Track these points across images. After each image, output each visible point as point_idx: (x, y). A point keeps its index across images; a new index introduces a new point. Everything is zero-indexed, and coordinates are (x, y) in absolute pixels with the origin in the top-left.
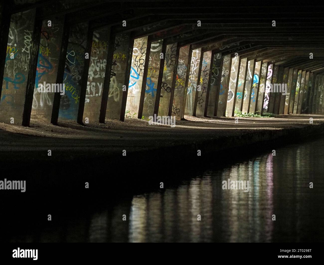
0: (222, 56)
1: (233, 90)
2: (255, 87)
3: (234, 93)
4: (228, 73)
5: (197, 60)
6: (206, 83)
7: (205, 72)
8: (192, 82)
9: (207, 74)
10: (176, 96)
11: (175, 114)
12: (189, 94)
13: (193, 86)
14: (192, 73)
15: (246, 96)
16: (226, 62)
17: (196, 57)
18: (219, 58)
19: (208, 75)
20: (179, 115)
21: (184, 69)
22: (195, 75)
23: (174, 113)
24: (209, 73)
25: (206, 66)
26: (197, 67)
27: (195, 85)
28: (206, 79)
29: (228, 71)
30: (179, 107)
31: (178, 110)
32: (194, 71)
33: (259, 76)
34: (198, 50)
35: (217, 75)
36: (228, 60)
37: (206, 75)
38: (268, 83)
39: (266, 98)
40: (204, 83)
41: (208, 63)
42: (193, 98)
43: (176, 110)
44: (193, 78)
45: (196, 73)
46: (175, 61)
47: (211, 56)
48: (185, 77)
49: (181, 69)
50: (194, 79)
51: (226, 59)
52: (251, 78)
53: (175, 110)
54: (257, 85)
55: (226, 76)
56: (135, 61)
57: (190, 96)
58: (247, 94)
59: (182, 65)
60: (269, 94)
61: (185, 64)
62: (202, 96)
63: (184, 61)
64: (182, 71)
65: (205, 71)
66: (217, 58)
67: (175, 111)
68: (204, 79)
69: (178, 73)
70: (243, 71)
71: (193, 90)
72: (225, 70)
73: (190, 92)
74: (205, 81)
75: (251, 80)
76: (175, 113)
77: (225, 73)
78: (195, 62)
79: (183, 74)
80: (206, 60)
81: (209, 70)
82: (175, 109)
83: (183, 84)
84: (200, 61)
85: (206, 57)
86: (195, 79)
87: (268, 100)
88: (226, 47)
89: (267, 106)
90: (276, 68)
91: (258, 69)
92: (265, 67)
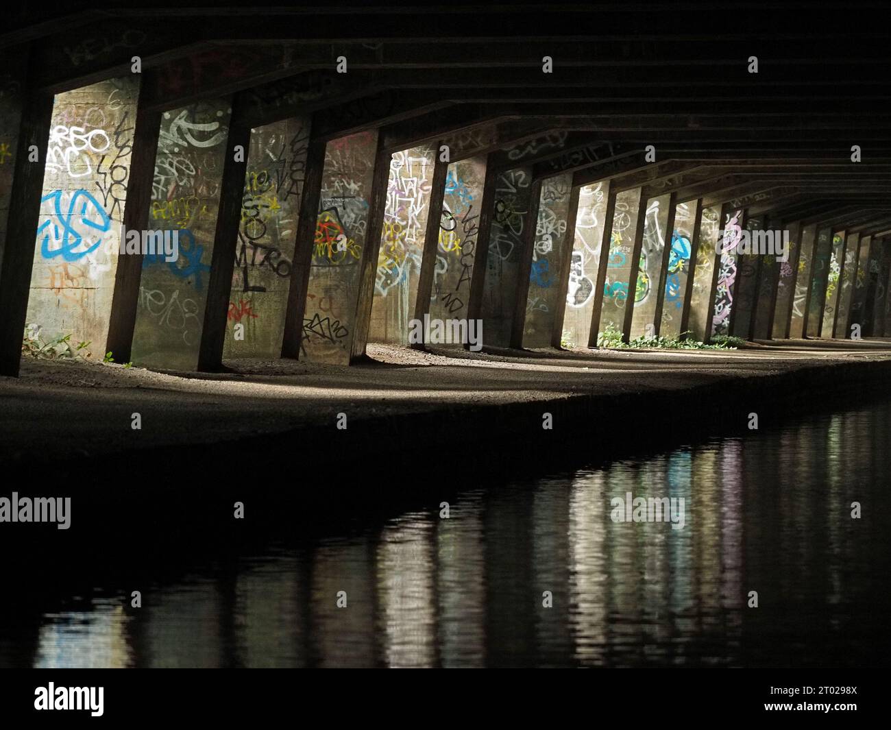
0: (533, 180)
1: (591, 275)
2: (681, 270)
3: (596, 283)
4: (565, 228)
5: (423, 185)
6: (470, 254)
7: (468, 224)
8: (408, 250)
9: (472, 229)
10: (336, 290)
11: (334, 342)
12: (400, 284)
13: (410, 260)
14: (410, 222)
15: (649, 291)
16: (560, 198)
17: (421, 178)
18: (525, 184)
19: (477, 230)
20: (344, 347)
21: (359, 210)
22: (417, 229)
23: (332, 339)
24: (477, 225)
25: (471, 207)
26: (424, 205)
27: (418, 257)
28: (470, 243)
29: (566, 225)
30: (343, 322)
31: (342, 332)
32: (414, 218)
33: (692, 241)
34: (426, 157)
35: (518, 232)
36: (565, 194)
37: (469, 232)
38: (731, 259)
39: (725, 297)
40: (465, 253)
41: (475, 197)
42: (411, 294)
43: (337, 329)
44: (412, 238)
45: (421, 224)
46: (302, 180)
47: (485, 176)
48: (363, 234)
49: (352, 210)
50: (414, 240)
51: (560, 190)
52: (660, 245)
53: (332, 330)
54: (688, 263)
55: (559, 236)
56: (98, 172)
57: (402, 290)
58: (650, 287)
59: (354, 197)
60: (733, 288)
61: (362, 196)
62: (457, 289)
63: (360, 184)
64: (353, 216)
65: (468, 221)
66: (519, 185)
67: (334, 334)
68: (464, 243)
69: (343, 222)
70: (630, 226)
71: (412, 272)
72: (557, 220)
73: (402, 280)
74: (468, 247)
75: (661, 251)
76: (335, 338)
77: (556, 229)
78: (417, 192)
79: (356, 225)
80: (469, 190)
81: (479, 218)
82: (334, 326)
83: (358, 254)
84: (431, 187)
85: (471, 179)
86: (417, 239)
87: (730, 302)
88: (526, 151)
89: (726, 319)
90: (757, 223)
91: (689, 222)
92: (715, 219)
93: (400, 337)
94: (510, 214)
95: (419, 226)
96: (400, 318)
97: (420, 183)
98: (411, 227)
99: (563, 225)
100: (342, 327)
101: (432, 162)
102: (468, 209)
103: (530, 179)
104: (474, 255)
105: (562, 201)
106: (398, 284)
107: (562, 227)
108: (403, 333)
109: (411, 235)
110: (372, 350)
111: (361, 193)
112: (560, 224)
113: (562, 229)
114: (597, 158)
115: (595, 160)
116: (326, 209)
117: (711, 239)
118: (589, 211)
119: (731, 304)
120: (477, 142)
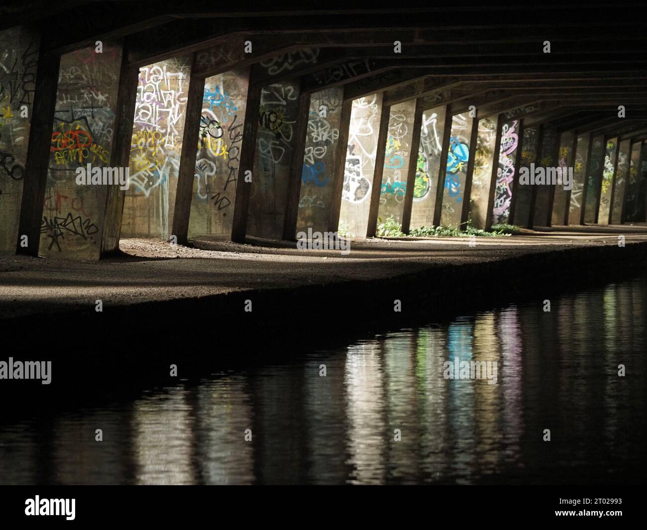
0: (300, 94)
1: (368, 175)
2: (461, 170)
3: (372, 182)
4: (338, 136)
5: (180, 96)
6: (236, 158)
7: (233, 132)
8: (167, 156)
9: (237, 136)
10: (86, 191)
11: (86, 239)
12: (161, 185)
13: (169, 164)
14: (169, 130)
15: (430, 189)
16: (333, 110)
17: (178, 90)
18: (294, 97)
19: (241, 137)
20: (95, 242)
21: (106, 118)
22: (175, 136)
23: (83, 236)
24: (242, 133)
25: (236, 116)
26: (181, 115)
27: (177, 161)
28: (236, 148)
29: (338, 132)
30: (94, 221)
31: (93, 229)
32: (172, 126)
33: (469, 146)
34: (182, 72)
35: (288, 139)
36: (337, 106)
37: (235, 139)
38: (510, 162)
40: (231, 157)
41: (239, 108)
42: (170, 194)
43: (88, 227)
44: (171, 144)
45: (178, 131)
46: (33, 91)
47: (247, 89)
48: (110, 140)
49: (100, 119)
50: (172, 146)
51: (333, 103)
52: (438, 150)
53: (83, 228)
54: (466, 165)
55: (333, 143)
57: (162, 191)
58: (430, 185)
59: (101, 107)
61: (109, 106)
62: (225, 189)
63: (107, 95)
64: (101, 124)
65: (233, 129)
66: (289, 98)
67: (85, 231)
68: (230, 149)
69: (92, 130)
70: (407, 133)
71: (171, 175)
72: (331, 128)
73: (163, 181)
74: (234, 152)
75: (439, 154)
76: (86, 235)
77: (330, 137)
78: (175, 104)
79: (104, 132)
80: (234, 102)
81: (242, 127)
82: (86, 224)
83: (106, 158)
84: (187, 99)
85: (236, 92)
86: (175, 145)
87: (509, 197)
88: (283, 68)
89: (507, 210)
90: (534, 132)
91: (467, 130)
92: (493, 129)
93: (162, 232)
94: (281, 123)
95: (177, 133)
96: (161, 215)
97: (177, 95)
98: (170, 134)
99: (335, 132)
100: (93, 225)
101: (187, 77)
102: (233, 118)
103: (297, 93)
104: (239, 159)
105: (335, 112)
106: (159, 185)
107: (335, 135)
108: (164, 229)
109: (169, 142)
110: (126, 244)
111: (108, 103)
112: (333, 132)
113: (336, 137)
114: (356, 74)
115: (353, 75)
116: (76, 118)
117: (490, 145)
118: (366, 121)
119: (510, 198)
120: (227, 58)
